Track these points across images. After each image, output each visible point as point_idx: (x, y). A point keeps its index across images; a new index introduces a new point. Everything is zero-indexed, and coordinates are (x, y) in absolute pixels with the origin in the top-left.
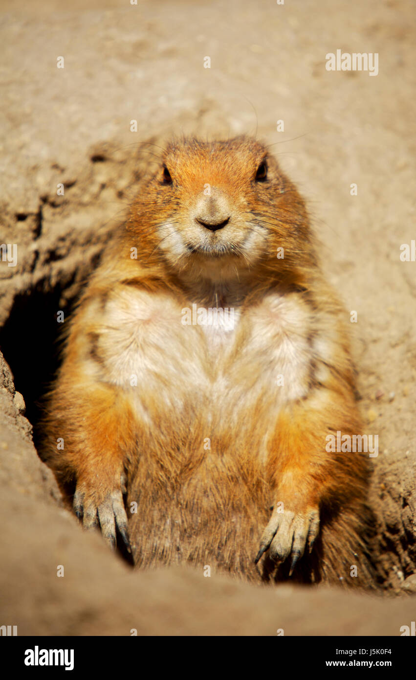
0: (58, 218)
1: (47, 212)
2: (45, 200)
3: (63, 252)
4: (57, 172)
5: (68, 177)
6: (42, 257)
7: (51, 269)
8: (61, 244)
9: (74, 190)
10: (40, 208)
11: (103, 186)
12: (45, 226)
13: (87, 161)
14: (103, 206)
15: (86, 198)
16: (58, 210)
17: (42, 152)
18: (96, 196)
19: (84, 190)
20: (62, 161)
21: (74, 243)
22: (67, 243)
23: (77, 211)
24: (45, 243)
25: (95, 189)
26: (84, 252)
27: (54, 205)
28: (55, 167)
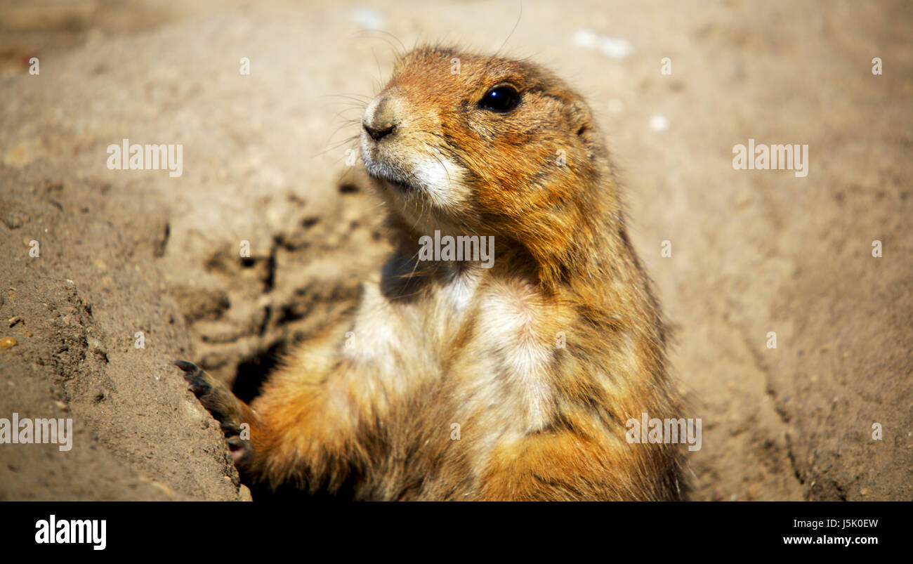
0: (296, 265)
1: (282, 257)
2: (279, 241)
3: (301, 309)
4: (294, 205)
5: (308, 211)
6: (275, 315)
7: (286, 332)
8: (299, 299)
9: (317, 229)
10: (273, 251)
11: (355, 225)
12: (280, 276)
13: (332, 192)
14: (353, 251)
15: (332, 240)
16: (295, 255)
17: (273, 179)
18: (345, 238)
19: (330, 229)
20: (302, 190)
21: (317, 298)
22: (308, 298)
23: (319, 256)
24: (279, 298)
25: (343, 228)
26: (329, 310)
27: (290, 248)
28: (293, 198)
